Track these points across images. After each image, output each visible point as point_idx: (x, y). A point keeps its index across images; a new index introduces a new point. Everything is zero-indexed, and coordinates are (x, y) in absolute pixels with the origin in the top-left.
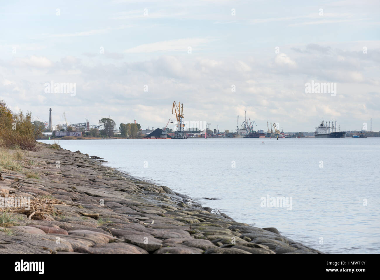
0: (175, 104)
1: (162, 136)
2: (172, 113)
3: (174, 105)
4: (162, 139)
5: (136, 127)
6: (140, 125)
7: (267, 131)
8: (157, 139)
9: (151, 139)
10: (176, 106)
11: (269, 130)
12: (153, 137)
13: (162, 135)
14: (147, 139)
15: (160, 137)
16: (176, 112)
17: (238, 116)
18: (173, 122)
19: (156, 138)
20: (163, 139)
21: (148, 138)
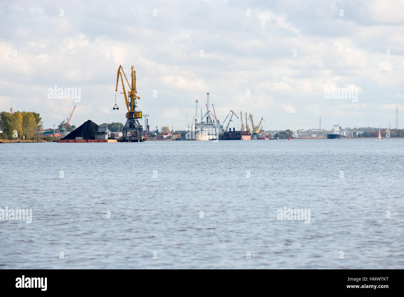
0: (121, 71)
1: (98, 137)
2: (116, 91)
3: (119, 72)
4: (99, 141)
5: (32, 119)
6: (39, 115)
7: (240, 128)
8: (87, 142)
9: (75, 142)
10: (123, 76)
11: (243, 126)
12: (80, 138)
13: (99, 133)
14: (68, 142)
15: (94, 138)
16: (124, 88)
17: (197, 101)
18: (118, 109)
19: (85, 140)
20: (101, 142)
21: (70, 140)
